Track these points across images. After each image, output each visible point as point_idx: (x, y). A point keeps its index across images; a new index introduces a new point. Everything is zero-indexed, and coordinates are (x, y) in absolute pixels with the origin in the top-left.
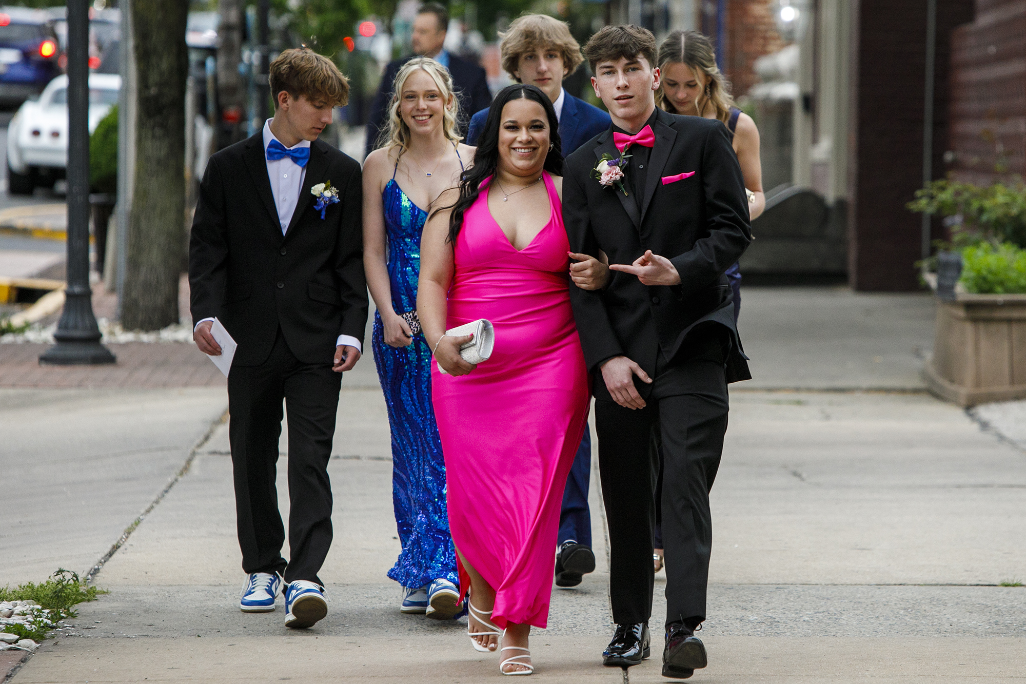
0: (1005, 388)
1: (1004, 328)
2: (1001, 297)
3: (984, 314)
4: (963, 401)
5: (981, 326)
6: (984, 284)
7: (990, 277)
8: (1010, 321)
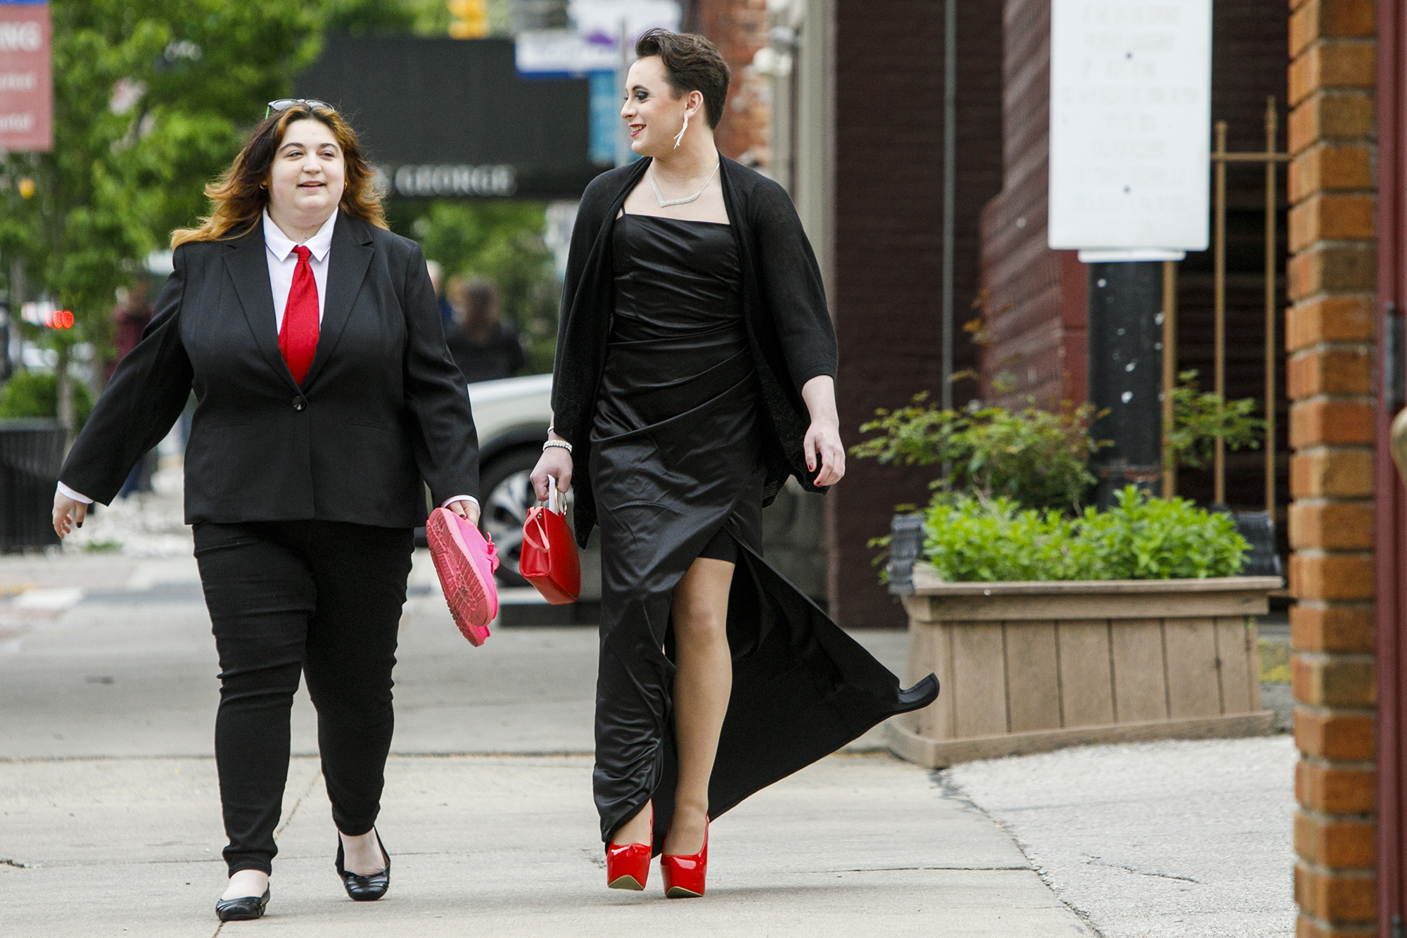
0: (1000, 735)
1: (995, 635)
2: (989, 587)
3: (962, 614)
4: (931, 761)
5: (957, 632)
6: (962, 568)
7: (969, 553)
8: (1003, 623)
